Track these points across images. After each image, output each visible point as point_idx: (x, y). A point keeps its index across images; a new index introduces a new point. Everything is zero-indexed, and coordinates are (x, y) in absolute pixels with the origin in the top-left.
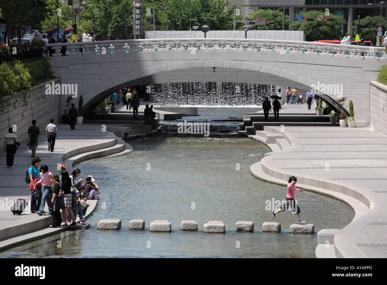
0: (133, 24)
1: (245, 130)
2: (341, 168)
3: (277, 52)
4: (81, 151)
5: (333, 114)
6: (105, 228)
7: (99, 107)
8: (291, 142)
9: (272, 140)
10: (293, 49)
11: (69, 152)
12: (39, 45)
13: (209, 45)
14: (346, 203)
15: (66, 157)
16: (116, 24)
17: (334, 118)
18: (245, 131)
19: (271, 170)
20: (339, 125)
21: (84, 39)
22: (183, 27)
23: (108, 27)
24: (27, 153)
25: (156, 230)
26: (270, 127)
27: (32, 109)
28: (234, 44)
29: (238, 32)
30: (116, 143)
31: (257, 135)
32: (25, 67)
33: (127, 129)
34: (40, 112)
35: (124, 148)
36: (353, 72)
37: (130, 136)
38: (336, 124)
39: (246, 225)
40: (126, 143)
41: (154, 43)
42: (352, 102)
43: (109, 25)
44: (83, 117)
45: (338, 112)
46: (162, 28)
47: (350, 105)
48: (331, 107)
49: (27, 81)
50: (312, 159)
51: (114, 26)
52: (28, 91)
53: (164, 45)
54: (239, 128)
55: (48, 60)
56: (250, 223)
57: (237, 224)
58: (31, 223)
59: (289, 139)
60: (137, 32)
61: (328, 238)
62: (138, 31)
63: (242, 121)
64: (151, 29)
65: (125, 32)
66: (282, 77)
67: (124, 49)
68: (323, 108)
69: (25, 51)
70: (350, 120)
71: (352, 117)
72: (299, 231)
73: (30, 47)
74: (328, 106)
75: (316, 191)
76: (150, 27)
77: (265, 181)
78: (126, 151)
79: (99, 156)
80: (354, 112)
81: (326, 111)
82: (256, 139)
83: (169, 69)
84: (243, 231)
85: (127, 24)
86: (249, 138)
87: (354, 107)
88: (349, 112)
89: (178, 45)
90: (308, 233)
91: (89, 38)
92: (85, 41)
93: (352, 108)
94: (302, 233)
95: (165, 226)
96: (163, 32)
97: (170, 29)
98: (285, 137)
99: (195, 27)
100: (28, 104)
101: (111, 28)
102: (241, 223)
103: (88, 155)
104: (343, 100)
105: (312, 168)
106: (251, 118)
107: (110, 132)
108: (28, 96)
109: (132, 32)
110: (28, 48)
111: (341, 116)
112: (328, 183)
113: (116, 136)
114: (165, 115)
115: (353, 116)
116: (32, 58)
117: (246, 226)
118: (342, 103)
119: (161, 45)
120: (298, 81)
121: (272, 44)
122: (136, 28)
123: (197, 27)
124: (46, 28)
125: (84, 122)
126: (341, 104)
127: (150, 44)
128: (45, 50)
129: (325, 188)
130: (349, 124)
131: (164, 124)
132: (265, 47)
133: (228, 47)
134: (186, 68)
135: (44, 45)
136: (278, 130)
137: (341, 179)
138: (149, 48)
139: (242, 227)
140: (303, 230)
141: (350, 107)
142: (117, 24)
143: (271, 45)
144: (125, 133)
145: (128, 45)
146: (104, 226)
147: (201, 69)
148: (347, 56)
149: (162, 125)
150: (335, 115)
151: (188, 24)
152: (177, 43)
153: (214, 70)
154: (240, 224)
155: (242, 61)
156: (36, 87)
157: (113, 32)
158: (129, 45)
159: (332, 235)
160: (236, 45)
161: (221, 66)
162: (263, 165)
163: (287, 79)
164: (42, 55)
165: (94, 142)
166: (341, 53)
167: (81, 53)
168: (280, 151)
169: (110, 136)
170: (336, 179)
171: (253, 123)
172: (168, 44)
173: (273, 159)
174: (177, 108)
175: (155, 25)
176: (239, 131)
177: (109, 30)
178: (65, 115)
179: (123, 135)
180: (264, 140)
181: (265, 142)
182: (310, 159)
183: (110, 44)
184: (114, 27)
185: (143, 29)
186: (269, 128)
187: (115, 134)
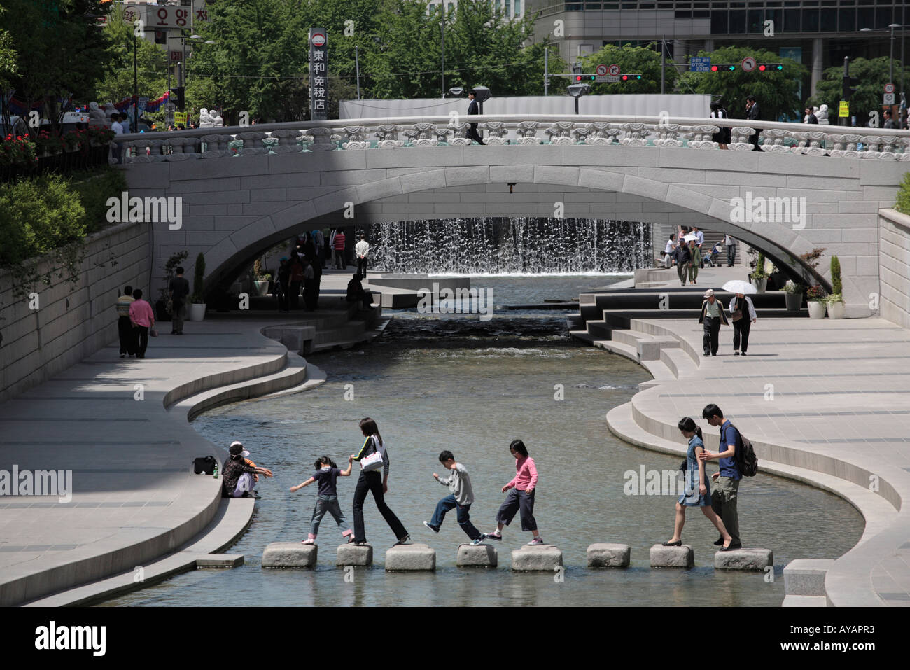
0: (308, 86)
1: (586, 330)
2: (823, 414)
3: (657, 144)
4: (206, 384)
5: (792, 288)
6: (279, 564)
7: (240, 282)
8: (698, 356)
9: (653, 351)
10: (696, 137)
11: (178, 386)
12: (100, 138)
13: (497, 130)
14: (841, 498)
15: (172, 398)
16: (267, 86)
17: (793, 297)
18: (587, 332)
19: (659, 422)
20: (806, 315)
21: (202, 121)
22: (427, 91)
23: (250, 94)
24: (81, 392)
25: (399, 568)
26: (646, 322)
27: (88, 287)
28: (558, 126)
29: (556, 99)
30: (285, 364)
31: (614, 340)
32: (70, 190)
33: (309, 331)
34: (108, 294)
35: (304, 377)
36: (839, 188)
37: (317, 346)
38: (799, 311)
39: (611, 551)
40: (309, 364)
41: (368, 128)
42: (837, 258)
43: (252, 89)
44: (204, 305)
45: (802, 284)
46: (376, 92)
47: (834, 266)
48: (784, 271)
49: (75, 221)
50: (752, 395)
51: (264, 91)
52: (79, 245)
53: (392, 133)
54: (569, 324)
55: (122, 173)
56: (622, 548)
57: (591, 550)
58: (106, 556)
59: (692, 349)
60: (318, 103)
61: (809, 580)
62: (319, 100)
63: (575, 307)
64: (352, 96)
65: (289, 103)
66: (669, 204)
67: (297, 143)
68: (767, 274)
69: (68, 151)
70: (834, 302)
71: (838, 294)
72: (737, 565)
73: (81, 142)
74: (777, 270)
75: (766, 469)
76: (349, 91)
77: (644, 448)
78: (310, 383)
79: (248, 395)
80: (843, 282)
81: (775, 282)
82: (614, 351)
83: (404, 189)
84: (604, 566)
85: (294, 86)
86: (596, 347)
87: (842, 271)
88: (830, 282)
89: (427, 131)
90: (759, 569)
91: (215, 119)
92: (208, 127)
93: (837, 273)
94: (745, 570)
95: (420, 557)
96: (383, 103)
97: (394, 95)
98: (682, 345)
99: (456, 89)
100: (78, 276)
101: (257, 95)
102: (599, 549)
103: (224, 394)
104: (816, 254)
105: (753, 416)
106: (598, 300)
107: (270, 337)
108: (77, 258)
109: (306, 103)
110: (77, 145)
111: (812, 292)
112: (794, 450)
113: (286, 349)
114: (394, 296)
115: (839, 291)
116: (86, 170)
117: (612, 554)
118: (813, 262)
119: (386, 133)
120: (709, 213)
121: (647, 125)
122: (316, 93)
123: (461, 89)
124: (105, 98)
125: (208, 316)
126: (812, 264)
127: (360, 131)
128: (114, 150)
129: (788, 463)
130: (830, 312)
131: (393, 317)
132: (629, 133)
133: (541, 136)
134: (444, 185)
135: (111, 138)
136: (664, 327)
137: (824, 441)
138: (357, 140)
139: (601, 557)
140: (746, 563)
141: (833, 270)
142: (271, 86)
143: (643, 129)
144: (305, 339)
145: (308, 134)
146: (278, 559)
147: (480, 188)
148: (823, 151)
149: (389, 321)
150: (797, 291)
151: (437, 84)
152: (423, 126)
153: (511, 188)
154: (598, 551)
155: (577, 168)
156: (96, 235)
157: (261, 104)
158: (312, 135)
159: (818, 573)
160: (561, 130)
161: (528, 179)
162: (636, 410)
163: (683, 207)
164: (107, 161)
165: (235, 362)
166: (808, 145)
167: (197, 155)
168: (673, 377)
169: (270, 348)
170: (812, 442)
171: (605, 311)
172: (402, 129)
173: (661, 396)
174: (421, 280)
175: (360, 86)
176: (571, 332)
177: (253, 101)
178: (162, 300)
179: (300, 345)
180: (632, 351)
181: (636, 355)
182: (746, 395)
183: (267, 133)
184: (264, 93)
185: (332, 97)
186: (642, 323)
187: (282, 342)
